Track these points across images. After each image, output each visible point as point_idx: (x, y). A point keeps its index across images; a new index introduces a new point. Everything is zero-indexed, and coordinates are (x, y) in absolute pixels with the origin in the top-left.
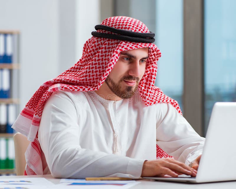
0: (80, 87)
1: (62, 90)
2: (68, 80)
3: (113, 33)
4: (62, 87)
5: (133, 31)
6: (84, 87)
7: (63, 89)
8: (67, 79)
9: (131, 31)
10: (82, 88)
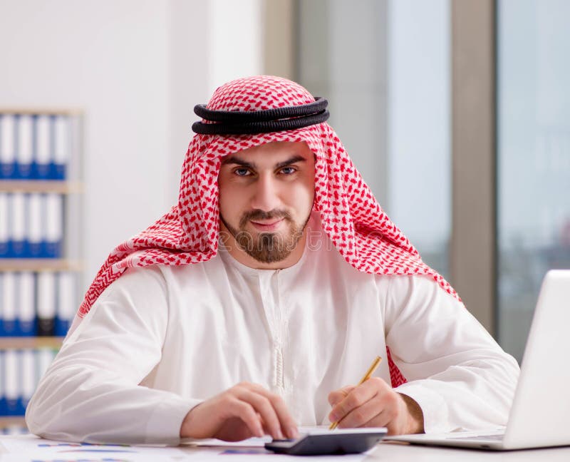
0: (180, 256)
1: (141, 265)
2: (160, 240)
3: (211, 122)
4: (142, 260)
5: (242, 109)
6: (188, 255)
7: (144, 263)
8: (159, 238)
9: (238, 110)
10: (183, 257)
